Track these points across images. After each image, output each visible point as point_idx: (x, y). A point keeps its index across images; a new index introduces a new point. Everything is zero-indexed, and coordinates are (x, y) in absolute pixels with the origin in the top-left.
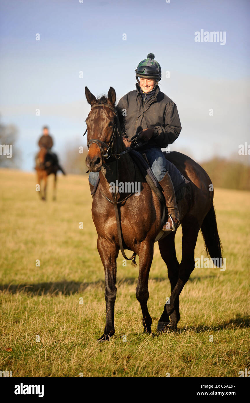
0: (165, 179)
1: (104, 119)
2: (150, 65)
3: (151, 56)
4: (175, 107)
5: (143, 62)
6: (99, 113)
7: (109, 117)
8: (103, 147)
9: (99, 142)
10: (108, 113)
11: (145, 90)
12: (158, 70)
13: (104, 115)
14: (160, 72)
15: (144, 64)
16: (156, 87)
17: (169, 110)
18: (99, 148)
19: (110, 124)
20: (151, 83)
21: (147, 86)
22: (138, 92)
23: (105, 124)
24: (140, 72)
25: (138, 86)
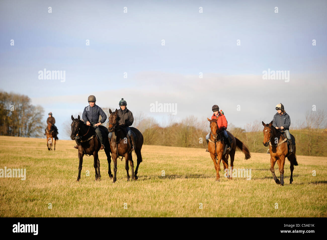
0: (131, 135)
1: (114, 118)
2: (123, 102)
3: (123, 99)
4: (132, 114)
5: (121, 101)
6: (113, 116)
7: (115, 117)
8: (113, 125)
9: (112, 124)
10: (115, 116)
11: (123, 109)
12: (125, 102)
13: (114, 116)
14: (126, 103)
15: (121, 102)
16: (126, 108)
17: (130, 115)
18: (112, 125)
19: (115, 119)
20: (124, 107)
21: (123, 108)
22: (121, 110)
23: (114, 119)
24: (120, 104)
25: (120, 108)
